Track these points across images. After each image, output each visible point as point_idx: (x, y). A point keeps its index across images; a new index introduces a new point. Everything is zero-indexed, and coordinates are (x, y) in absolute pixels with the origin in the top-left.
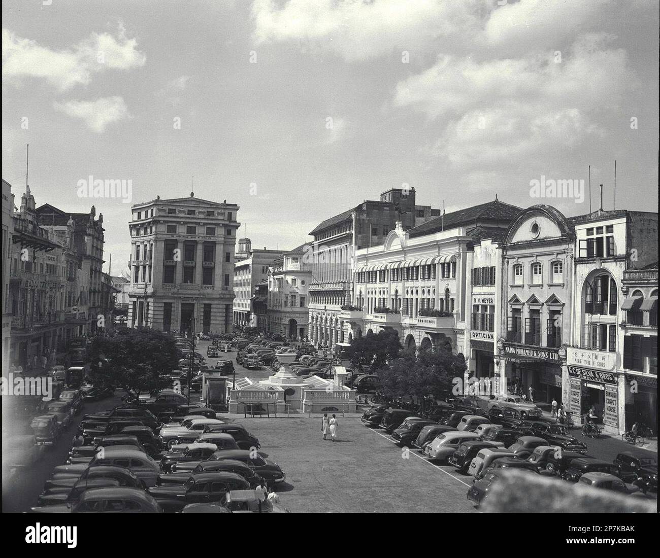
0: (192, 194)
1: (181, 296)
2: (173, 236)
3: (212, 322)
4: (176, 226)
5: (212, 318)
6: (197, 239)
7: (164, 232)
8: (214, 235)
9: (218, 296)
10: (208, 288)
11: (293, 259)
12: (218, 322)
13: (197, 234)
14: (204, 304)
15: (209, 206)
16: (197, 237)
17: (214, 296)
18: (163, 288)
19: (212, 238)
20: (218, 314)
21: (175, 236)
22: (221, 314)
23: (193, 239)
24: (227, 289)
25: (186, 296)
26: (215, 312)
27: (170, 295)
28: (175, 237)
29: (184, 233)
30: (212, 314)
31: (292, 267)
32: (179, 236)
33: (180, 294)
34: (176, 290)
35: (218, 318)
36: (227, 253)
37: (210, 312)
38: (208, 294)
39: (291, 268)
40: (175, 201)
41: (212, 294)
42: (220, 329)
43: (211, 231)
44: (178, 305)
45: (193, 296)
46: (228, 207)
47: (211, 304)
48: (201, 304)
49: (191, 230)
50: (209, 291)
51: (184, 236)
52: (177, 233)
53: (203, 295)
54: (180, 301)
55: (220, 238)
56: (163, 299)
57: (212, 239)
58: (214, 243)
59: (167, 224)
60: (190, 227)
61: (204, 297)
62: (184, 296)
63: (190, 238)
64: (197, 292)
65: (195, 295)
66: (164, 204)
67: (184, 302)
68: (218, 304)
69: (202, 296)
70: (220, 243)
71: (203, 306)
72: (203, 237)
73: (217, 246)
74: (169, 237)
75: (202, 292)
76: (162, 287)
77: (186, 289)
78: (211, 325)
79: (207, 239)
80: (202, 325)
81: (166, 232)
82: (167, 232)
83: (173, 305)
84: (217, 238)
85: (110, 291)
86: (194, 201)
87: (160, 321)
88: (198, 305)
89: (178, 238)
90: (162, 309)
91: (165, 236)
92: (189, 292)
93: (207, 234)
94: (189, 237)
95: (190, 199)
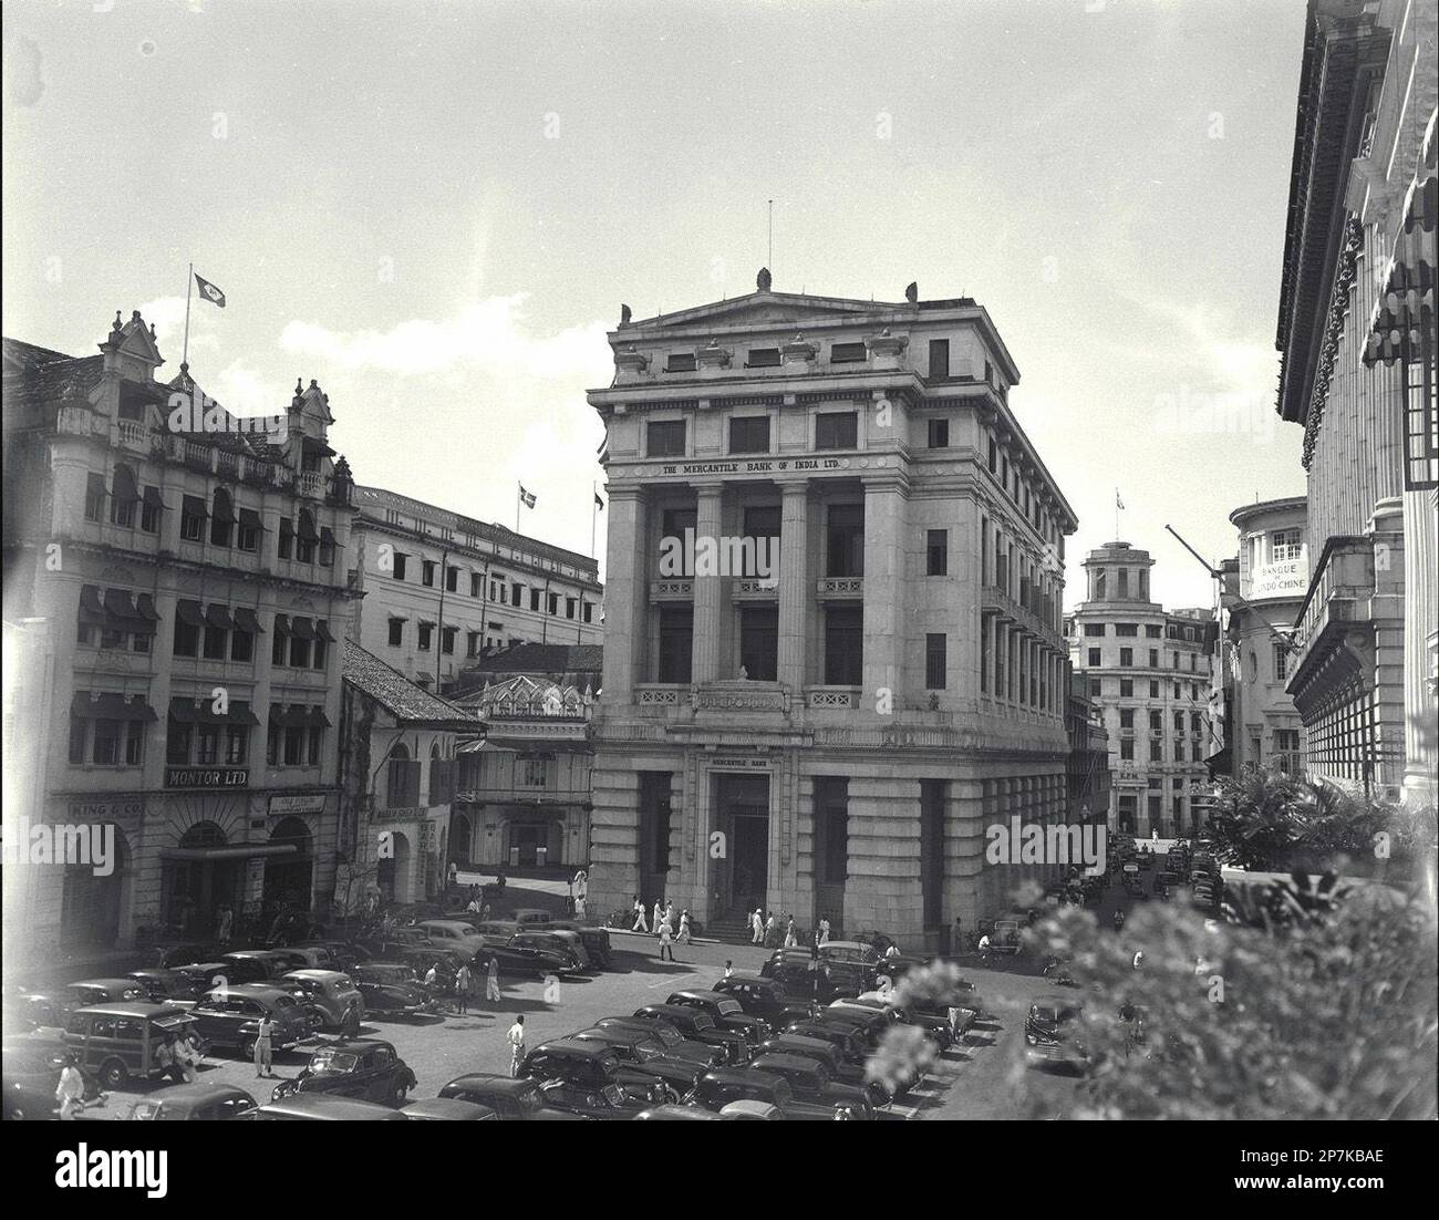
0: (764, 278)
1: (702, 739)
2: (672, 470)
3: (853, 867)
4: (683, 423)
5: (853, 847)
6: (775, 473)
7: (634, 453)
8: (854, 446)
9: (877, 740)
10: (831, 700)
11: (1278, 538)
12: (881, 869)
13: (773, 451)
14: (816, 779)
15: (837, 322)
16: (775, 466)
17: (857, 739)
18: (635, 703)
19: (845, 462)
20: (880, 829)
21: (680, 470)
22: (895, 829)
23: (759, 476)
24: (934, 704)
25: (727, 740)
26: (869, 818)
27: (660, 735)
28: (680, 476)
29: (718, 450)
30: (853, 828)
31: (1270, 578)
32: (697, 465)
33: (699, 731)
34: (685, 713)
35: (883, 849)
36: (931, 532)
37: (844, 817)
38: (829, 730)
39: (1272, 586)
40: (696, 318)
41: (848, 730)
42: (892, 903)
43: (838, 433)
44: (696, 783)
45: (757, 740)
46: (926, 316)
47: (845, 780)
48: (802, 778)
49: (750, 436)
50: (835, 715)
51: (715, 464)
52: (689, 451)
53: (803, 735)
54: (707, 765)
55: (881, 462)
56: (632, 754)
57: (846, 467)
58: (855, 487)
59: (644, 419)
60: (745, 420)
61: (808, 742)
62: (715, 739)
63: (743, 473)
64: (777, 721)
65: (762, 733)
66: (647, 336)
67: (724, 769)
68: (877, 779)
69: (796, 741)
70: (883, 484)
71: (808, 788)
72: (801, 462)
73: (870, 499)
74: (655, 474)
75: (800, 719)
76: (628, 700)
77: (727, 709)
78: (849, 885)
79: (822, 470)
80: (807, 883)
81: (643, 453)
82: (650, 454)
83: (675, 784)
84: (864, 462)
85: (372, 719)
86: (774, 306)
87: (617, 856)
88: (782, 785)
89: (694, 479)
90: (631, 800)
91: (638, 471)
92: (741, 719)
93: (818, 447)
94: (743, 466)
95: (754, 301)
